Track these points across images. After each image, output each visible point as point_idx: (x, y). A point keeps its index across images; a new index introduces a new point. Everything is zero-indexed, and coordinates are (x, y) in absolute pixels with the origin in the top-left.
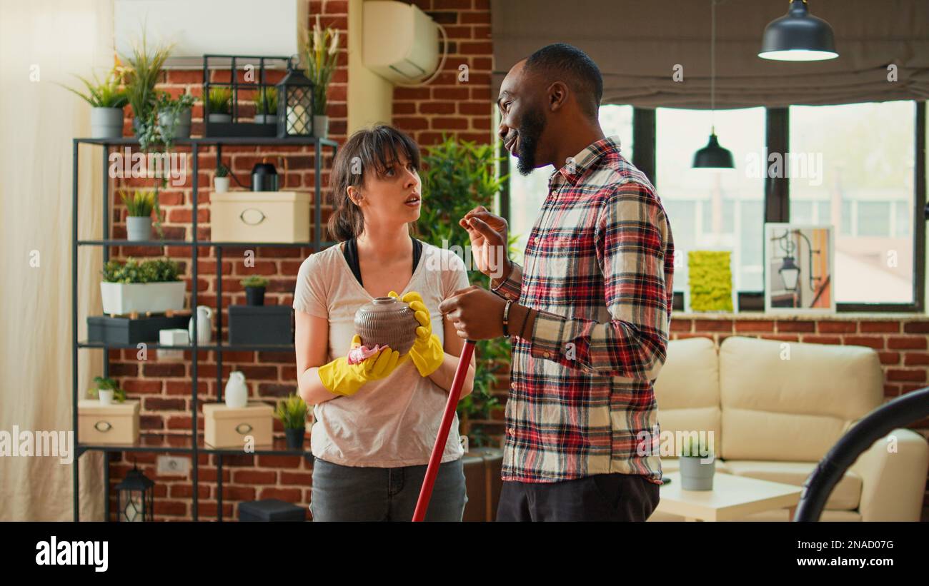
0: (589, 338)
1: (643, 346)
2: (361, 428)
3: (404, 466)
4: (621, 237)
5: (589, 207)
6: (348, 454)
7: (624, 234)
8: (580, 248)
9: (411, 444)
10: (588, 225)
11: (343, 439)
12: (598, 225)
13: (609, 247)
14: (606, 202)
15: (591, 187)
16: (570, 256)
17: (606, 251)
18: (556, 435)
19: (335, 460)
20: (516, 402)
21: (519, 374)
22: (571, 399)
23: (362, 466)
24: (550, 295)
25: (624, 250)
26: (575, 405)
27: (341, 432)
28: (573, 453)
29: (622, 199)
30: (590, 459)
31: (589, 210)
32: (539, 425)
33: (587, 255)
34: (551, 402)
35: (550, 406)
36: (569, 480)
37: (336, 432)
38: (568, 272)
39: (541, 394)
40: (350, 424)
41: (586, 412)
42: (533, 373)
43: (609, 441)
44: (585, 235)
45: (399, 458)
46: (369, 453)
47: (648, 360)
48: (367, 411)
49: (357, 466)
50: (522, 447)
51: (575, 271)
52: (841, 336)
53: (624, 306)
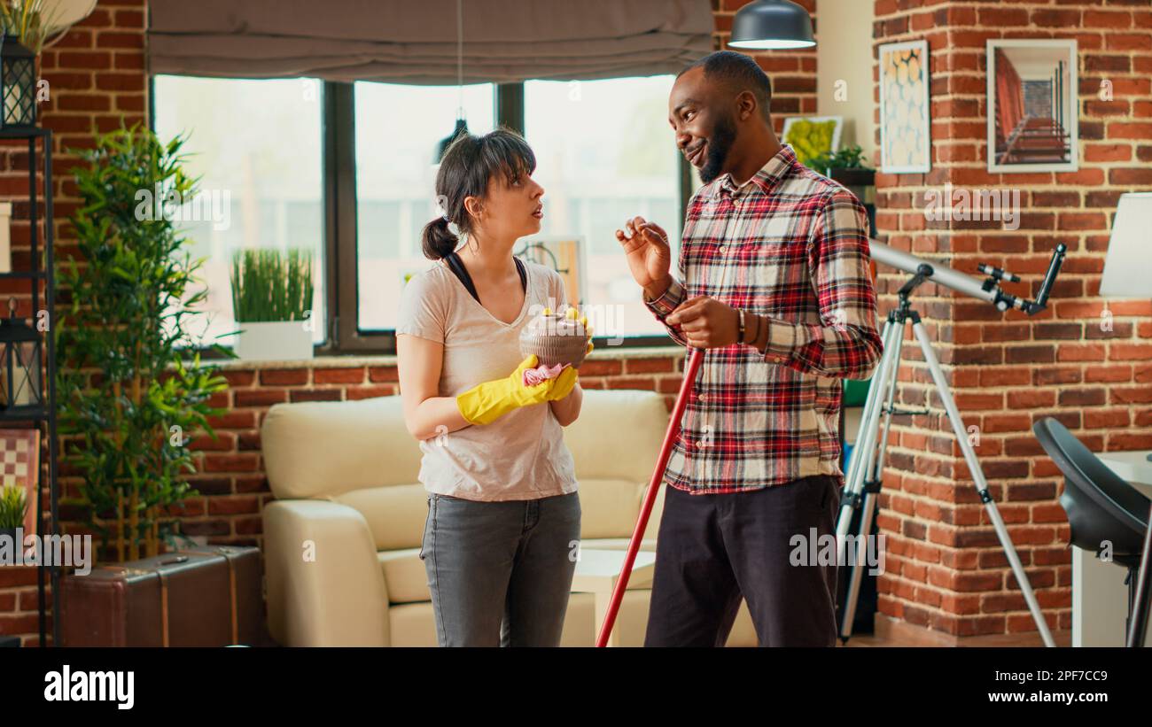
0: (823, 341)
1: (869, 346)
2: (497, 459)
3: (540, 497)
4: (840, 244)
5: (799, 215)
6: (486, 488)
7: (844, 241)
8: (791, 255)
9: (546, 474)
10: (802, 233)
11: (477, 472)
12: (811, 233)
13: (826, 254)
14: (821, 210)
15: (790, 196)
16: (780, 264)
17: (821, 259)
18: (764, 441)
19: (470, 496)
20: (706, 414)
21: (710, 385)
22: (781, 404)
23: (501, 500)
24: (755, 304)
25: (845, 257)
26: (785, 410)
27: (473, 465)
28: (784, 457)
29: (839, 207)
30: (802, 461)
31: (800, 218)
32: (742, 434)
33: (797, 262)
34: (755, 410)
35: (753, 414)
36: (780, 485)
37: (468, 465)
38: (779, 279)
39: (743, 403)
40: (483, 456)
41: (797, 416)
42: (734, 382)
43: (817, 443)
44: (796, 243)
45: (537, 489)
46: (508, 486)
47: (872, 360)
48: (503, 440)
49: (496, 500)
50: (715, 458)
51: (786, 279)
52: (603, 380)
53: (850, 309)
